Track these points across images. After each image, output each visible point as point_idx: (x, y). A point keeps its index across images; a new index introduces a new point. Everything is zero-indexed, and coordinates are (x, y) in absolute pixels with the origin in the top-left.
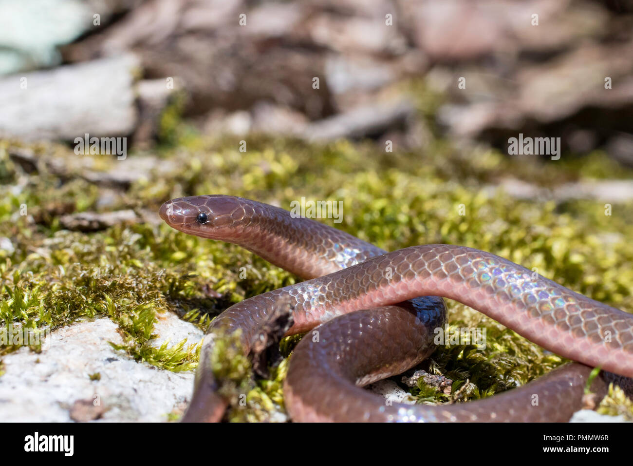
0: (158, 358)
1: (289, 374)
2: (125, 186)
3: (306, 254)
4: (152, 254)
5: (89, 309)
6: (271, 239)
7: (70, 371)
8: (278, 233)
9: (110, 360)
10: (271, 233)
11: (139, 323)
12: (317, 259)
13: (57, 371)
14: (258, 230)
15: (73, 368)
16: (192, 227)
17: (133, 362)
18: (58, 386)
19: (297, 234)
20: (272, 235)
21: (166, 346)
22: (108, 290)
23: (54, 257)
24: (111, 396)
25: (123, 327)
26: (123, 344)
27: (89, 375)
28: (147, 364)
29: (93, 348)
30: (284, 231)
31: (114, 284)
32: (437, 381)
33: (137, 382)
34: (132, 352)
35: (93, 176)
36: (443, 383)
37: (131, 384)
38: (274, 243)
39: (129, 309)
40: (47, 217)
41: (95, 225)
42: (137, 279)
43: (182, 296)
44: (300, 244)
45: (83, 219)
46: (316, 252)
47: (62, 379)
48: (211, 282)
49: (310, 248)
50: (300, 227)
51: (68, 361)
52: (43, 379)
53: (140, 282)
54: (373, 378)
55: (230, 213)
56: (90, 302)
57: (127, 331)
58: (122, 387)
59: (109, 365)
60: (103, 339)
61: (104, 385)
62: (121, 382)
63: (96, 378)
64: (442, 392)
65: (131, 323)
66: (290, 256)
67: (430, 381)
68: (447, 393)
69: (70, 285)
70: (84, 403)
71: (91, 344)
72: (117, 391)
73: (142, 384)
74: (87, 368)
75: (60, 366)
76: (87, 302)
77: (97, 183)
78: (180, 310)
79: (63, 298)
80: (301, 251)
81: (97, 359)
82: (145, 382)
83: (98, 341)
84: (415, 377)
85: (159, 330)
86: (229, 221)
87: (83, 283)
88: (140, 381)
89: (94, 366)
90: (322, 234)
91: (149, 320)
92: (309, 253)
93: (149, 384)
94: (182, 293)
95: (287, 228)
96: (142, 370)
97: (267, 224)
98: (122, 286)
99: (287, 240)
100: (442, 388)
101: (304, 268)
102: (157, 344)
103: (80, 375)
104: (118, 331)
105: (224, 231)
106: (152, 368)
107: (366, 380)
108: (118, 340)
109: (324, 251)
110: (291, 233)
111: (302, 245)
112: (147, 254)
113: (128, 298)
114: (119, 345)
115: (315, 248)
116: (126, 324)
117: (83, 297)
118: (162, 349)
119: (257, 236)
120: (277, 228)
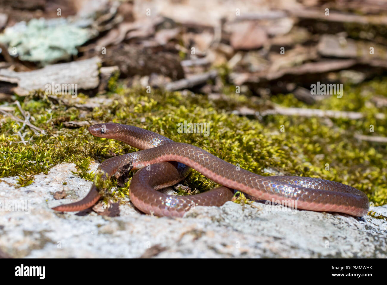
0: (89, 177)
1: (131, 185)
2: (91, 110)
3: (143, 142)
4: (93, 138)
5: (67, 158)
6: (129, 138)
7: (56, 181)
8: (132, 136)
9: (71, 177)
10: (129, 135)
11: (83, 165)
12: (147, 144)
13: (52, 181)
14: (123, 135)
15: (57, 180)
16: (99, 134)
17: (80, 178)
18: (51, 186)
19: (139, 135)
20: (129, 136)
21: (92, 173)
22: (74, 152)
23: (59, 138)
24: (69, 190)
25: (78, 166)
26: (77, 172)
27: (63, 183)
28: (84, 179)
29: (66, 173)
30: (134, 134)
31: (76, 150)
32: (186, 188)
33: (80, 186)
34: (80, 175)
35: (79, 106)
36: (188, 189)
37: (77, 186)
38: (130, 139)
39: (81, 159)
40: (58, 122)
41: (76, 126)
42: (85, 148)
43: (102, 154)
44: (140, 139)
45: (71, 124)
46: (146, 141)
47: (53, 184)
48: (114, 149)
49: (144, 140)
50: (140, 133)
51: (56, 177)
52: (47, 184)
53: (86, 149)
54: (162, 187)
55: (113, 129)
56: (67, 156)
57: (78, 167)
58: (74, 187)
59: (71, 179)
60: (70, 170)
61: (67, 186)
62: (74, 186)
63: (65, 184)
64: (187, 192)
65: (81, 164)
66: (137, 143)
67: (183, 188)
68: (189, 192)
69: (62, 149)
70: (59, 193)
71: (65, 172)
72: (72, 189)
73: (81, 186)
74: (62, 180)
75: (53, 180)
76: (66, 156)
77: (79, 109)
78: (100, 160)
79: (58, 154)
80: (141, 141)
81: (67, 177)
82: (83, 186)
83: (68, 171)
84: (178, 187)
85: (91, 167)
86: (112, 132)
87: (67, 149)
88: (81, 185)
89: (65, 180)
90: (149, 135)
91: (87, 163)
92: (144, 142)
93: (84, 186)
94: (102, 153)
95: (135, 133)
96: (82, 181)
97: (127, 132)
98: (79, 151)
99: (135, 138)
100: (188, 191)
101: (142, 147)
102: (89, 172)
103: (60, 183)
104: (76, 167)
105: (111, 136)
106: (86, 181)
107: (158, 187)
108: (75, 170)
109: (149, 141)
110: (137, 135)
111: (141, 139)
112: (92, 138)
113: (81, 155)
114: (75, 172)
115: (146, 140)
116: (79, 165)
117: (65, 154)
118: (91, 174)
119: (123, 137)
120: (131, 134)
